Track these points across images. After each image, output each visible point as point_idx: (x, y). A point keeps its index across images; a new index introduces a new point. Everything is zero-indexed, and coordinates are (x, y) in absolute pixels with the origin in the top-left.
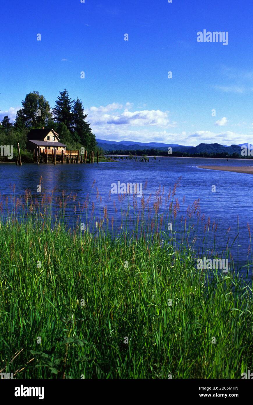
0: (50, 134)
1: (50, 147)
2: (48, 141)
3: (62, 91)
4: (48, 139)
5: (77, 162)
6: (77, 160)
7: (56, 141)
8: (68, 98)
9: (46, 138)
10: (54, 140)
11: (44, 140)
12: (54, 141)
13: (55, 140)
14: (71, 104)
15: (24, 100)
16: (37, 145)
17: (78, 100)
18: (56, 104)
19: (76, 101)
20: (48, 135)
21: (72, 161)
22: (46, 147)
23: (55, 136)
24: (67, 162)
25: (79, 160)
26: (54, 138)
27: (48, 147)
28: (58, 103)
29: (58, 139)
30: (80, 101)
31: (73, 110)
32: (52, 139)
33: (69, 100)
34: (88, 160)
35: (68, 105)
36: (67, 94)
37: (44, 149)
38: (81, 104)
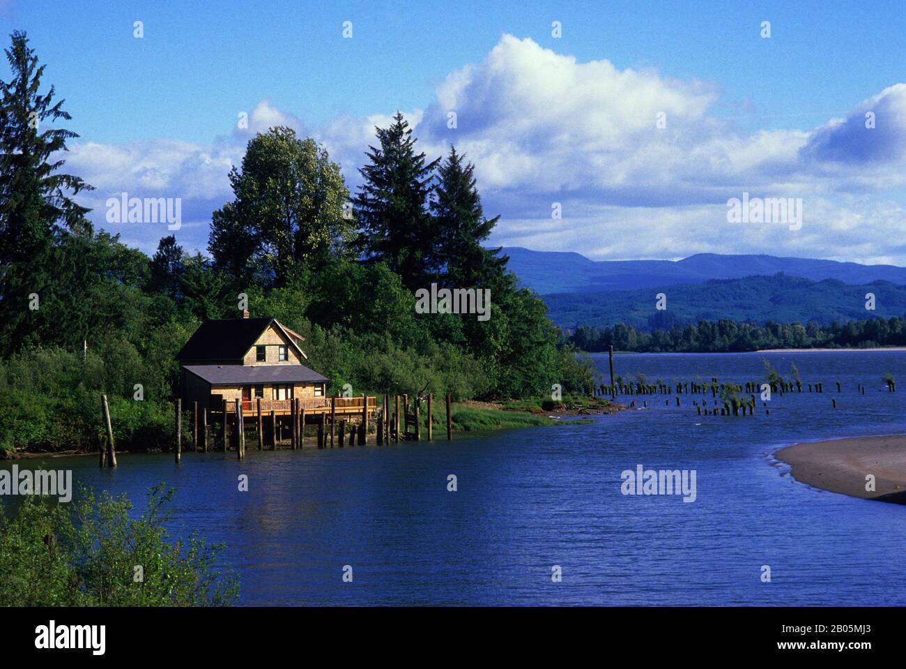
0: (268, 337)
1: (260, 388)
2: (260, 364)
4: (261, 355)
5: (362, 441)
6: (361, 431)
7: (294, 361)
8: (410, 153)
9: (253, 351)
10: (282, 357)
11: (241, 363)
12: (281, 364)
13: (286, 358)
14: (426, 177)
15: (239, 166)
16: (211, 386)
17: (453, 159)
18: (366, 182)
19: (445, 163)
20: (260, 342)
21: (341, 435)
22: (246, 388)
23: (288, 344)
24: (321, 444)
25: (371, 431)
26: (282, 350)
27: (253, 391)
29: (298, 355)
30: (463, 165)
31: (437, 199)
32: (275, 356)
33: (417, 158)
34: (411, 430)
35: (416, 183)
36: (405, 137)
37: (237, 400)
38: (469, 173)
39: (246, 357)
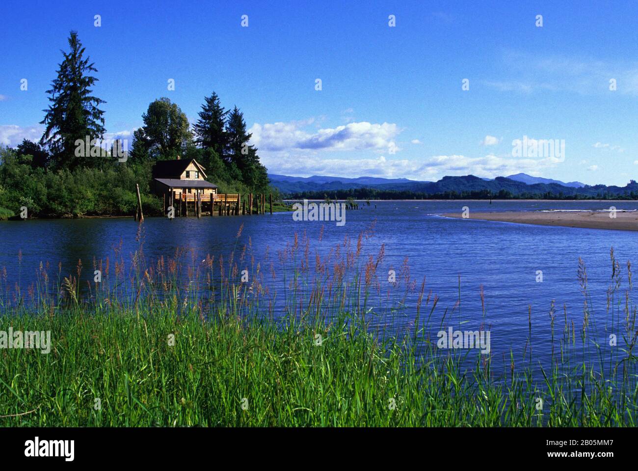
0: (191, 167)
1: (190, 189)
2: (187, 179)
3: (210, 96)
4: (188, 175)
5: (237, 213)
6: (237, 209)
7: (201, 178)
8: (218, 107)
9: (184, 174)
10: (197, 177)
11: (180, 178)
12: (196, 179)
13: (198, 177)
14: (224, 117)
15: (146, 113)
16: (169, 187)
17: (235, 110)
18: (200, 118)
19: (232, 111)
20: (187, 169)
21: (228, 211)
22: (184, 189)
23: (199, 171)
24: (220, 214)
25: (241, 209)
26: (197, 173)
27: (187, 190)
28: (202, 115)
29: (203, 176)
30: (240, 112)
31: (228, 126)
32: (193, 176)
33: (221, 110)
34: (255, 210)
35: (220, 119)
36: (217, 101)
37: (180, 193)
38: (241, 116)
39: (181, 176)
